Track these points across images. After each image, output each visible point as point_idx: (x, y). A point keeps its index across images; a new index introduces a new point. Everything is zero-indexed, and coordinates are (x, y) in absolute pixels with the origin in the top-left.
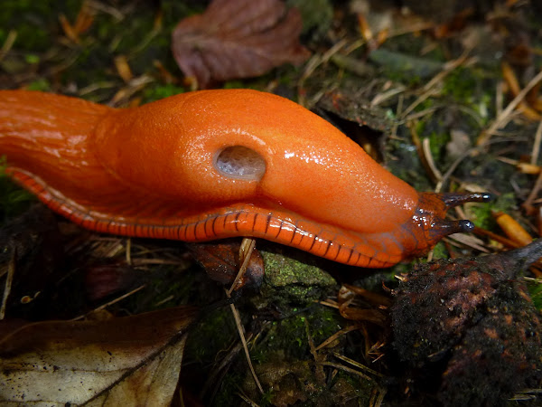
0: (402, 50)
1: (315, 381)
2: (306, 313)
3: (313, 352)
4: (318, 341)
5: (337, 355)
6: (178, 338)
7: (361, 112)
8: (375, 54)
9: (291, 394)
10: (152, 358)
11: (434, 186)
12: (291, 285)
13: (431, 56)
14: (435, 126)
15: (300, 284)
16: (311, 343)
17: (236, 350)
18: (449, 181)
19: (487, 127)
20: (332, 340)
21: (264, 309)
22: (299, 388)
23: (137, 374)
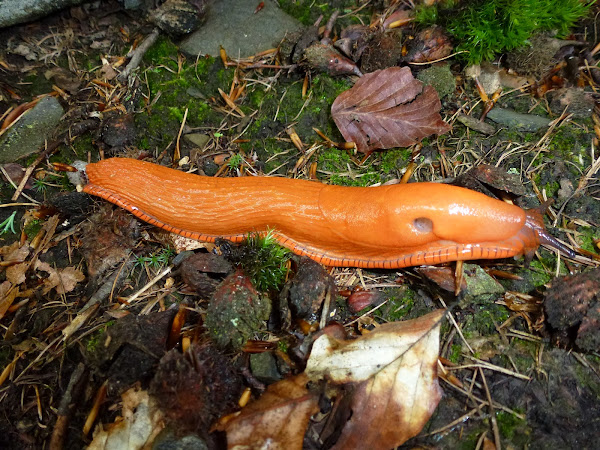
0: (512, 107)
1: (503, 344)
2: (489, 309)
3: (498, 329)
4: (499, 324)
5: (511, 330)
6: (436, 325)
7: (507, 183)
8: (493, 114)
9: (490, 352)
10: (424, 336)
11: (552, 222)
12: (482, 294)
13: (536, 112)
14: (548, 177)
15: (488, 293)
16: (496, 325)
17: (454, 332)
18: (561, 216)
19: (585, 173)
20: (507, 322)
21: (466, 309)
22: (494, 348)
23: (417, 345)
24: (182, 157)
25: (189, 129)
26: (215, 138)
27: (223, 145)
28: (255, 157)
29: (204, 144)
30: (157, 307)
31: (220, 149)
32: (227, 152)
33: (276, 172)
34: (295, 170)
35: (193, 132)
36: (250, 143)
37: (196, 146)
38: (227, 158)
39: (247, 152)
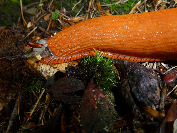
24: (28, 23)
25: (25, 8)
26: (40, 7)
27: (45, 10)
28: (65, 10)
29: (36, 13)
30: (47, 114)
31: (45, 13)
32: (49, 13)
33: (79, 15)
34: (89, 10)
35: (28, 8)
36: (59, 4)
37: (32, 15)
38: (51, 16)
39: (59, 9)
